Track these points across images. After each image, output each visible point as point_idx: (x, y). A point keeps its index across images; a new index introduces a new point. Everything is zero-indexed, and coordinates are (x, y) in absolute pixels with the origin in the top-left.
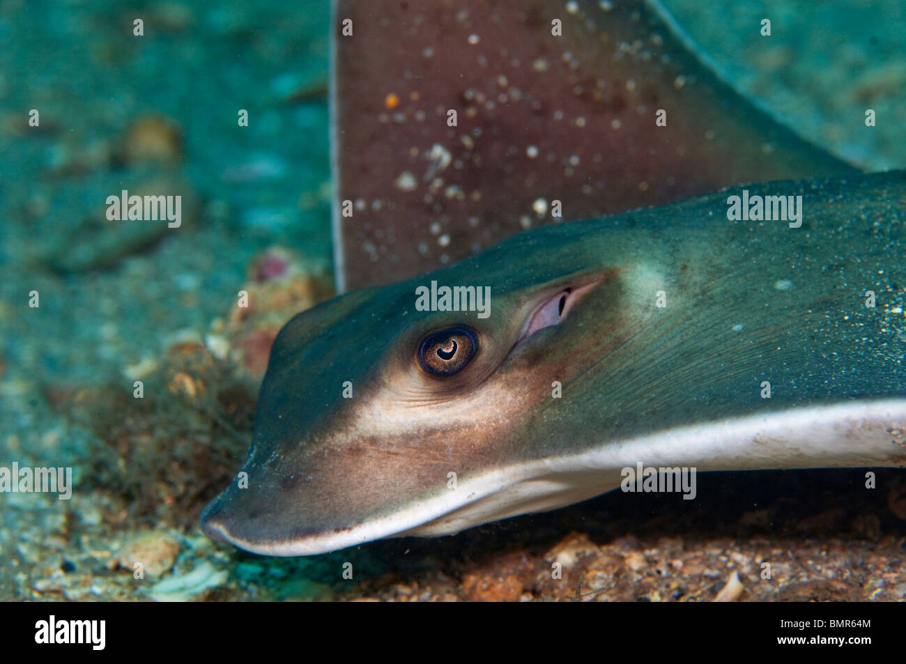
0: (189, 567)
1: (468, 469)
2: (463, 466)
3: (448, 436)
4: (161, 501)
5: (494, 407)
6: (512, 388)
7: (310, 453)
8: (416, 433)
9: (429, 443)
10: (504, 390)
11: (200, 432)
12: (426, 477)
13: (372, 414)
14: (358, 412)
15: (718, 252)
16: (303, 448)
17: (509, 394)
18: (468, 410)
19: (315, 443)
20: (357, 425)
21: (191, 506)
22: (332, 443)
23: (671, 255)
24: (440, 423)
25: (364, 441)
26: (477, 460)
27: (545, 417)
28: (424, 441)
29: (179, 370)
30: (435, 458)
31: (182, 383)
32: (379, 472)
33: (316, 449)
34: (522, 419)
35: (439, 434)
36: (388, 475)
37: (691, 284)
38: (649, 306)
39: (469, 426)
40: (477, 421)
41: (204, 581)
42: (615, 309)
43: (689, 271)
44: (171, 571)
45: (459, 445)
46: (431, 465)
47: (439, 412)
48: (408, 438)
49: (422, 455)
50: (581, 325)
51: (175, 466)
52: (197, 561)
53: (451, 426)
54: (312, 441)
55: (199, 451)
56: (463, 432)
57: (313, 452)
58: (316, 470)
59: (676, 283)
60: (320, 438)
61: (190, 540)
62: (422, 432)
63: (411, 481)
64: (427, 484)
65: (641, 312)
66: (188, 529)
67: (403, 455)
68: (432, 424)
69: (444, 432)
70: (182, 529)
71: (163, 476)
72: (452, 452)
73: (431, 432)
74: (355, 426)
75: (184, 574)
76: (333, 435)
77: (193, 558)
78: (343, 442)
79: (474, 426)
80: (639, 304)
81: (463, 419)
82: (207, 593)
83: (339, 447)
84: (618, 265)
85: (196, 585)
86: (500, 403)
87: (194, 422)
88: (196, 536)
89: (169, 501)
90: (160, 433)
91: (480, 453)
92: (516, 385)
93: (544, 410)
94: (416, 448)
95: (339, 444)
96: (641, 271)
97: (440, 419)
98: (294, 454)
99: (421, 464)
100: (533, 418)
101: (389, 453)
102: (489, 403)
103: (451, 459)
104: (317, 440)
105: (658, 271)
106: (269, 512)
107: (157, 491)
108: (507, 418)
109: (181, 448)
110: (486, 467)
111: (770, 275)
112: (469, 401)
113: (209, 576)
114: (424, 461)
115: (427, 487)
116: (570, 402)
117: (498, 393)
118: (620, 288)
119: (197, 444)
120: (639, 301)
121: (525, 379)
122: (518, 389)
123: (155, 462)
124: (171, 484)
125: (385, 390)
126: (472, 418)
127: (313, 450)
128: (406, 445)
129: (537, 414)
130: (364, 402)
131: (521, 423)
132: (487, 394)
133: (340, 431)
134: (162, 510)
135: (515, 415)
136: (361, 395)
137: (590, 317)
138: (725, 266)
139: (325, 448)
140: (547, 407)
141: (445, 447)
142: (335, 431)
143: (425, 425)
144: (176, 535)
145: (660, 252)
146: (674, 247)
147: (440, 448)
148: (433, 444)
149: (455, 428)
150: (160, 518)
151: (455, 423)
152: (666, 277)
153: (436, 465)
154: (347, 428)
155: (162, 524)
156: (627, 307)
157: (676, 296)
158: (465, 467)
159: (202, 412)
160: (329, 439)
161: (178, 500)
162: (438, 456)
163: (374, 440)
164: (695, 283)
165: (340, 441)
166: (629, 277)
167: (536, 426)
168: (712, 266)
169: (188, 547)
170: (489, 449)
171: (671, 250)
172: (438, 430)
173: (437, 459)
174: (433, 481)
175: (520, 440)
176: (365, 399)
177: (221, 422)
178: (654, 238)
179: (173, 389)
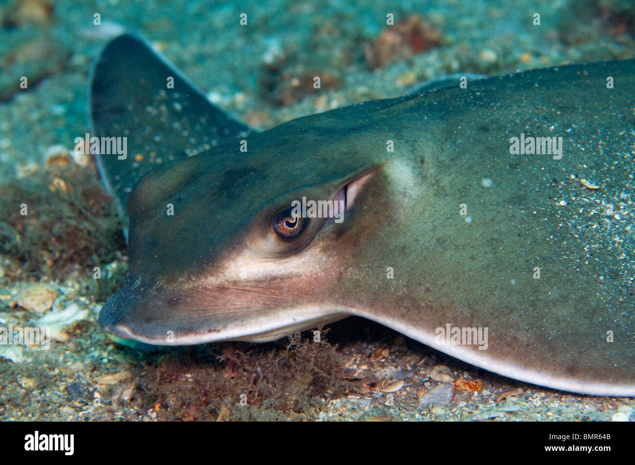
0: (63, 307)
1: (298, 303)
2: (294, 301)
3: (284, 281)
4: (44, 263)
5: (315, 264)
6: (326, 252)
7: (188, 287)
8: (264, 279)
9: (271, 285)
10: (321, 254)
11: (69, 218)
12: (268, 304)
13: (237, 267)
14: (226, 265)
15: (440, 150)
16: (182, 282)
17: (324, 256)
18: (298, 265)
19: (192, 280)
20: (225, 273)
21: (64, 266)
22: (205, 283)
23: (413, 153)
24: (280, 273)
25: (229, 283)
26: (304, 298)
27: (349, 274)
28: (269, 284)
29: (56, 176)
30: (274, 294)
31: (58, 184)
32: (237, 301)
33: (193, 284)
34: (333, 273)
35: (279, 280)
36: (243, 302)
37: (428, 175)
38: (406, 192)
39: (299, 276)
40: (304, 272)
41: (72, 317)
42: (386, 195)
43: (425, 165)
44: (51, 309)
45: (291, 287)
46: (272, 298)
47: (280, 266)
48: (258, 281)
49: (267, 292)
50: (366, 208)
51: (53, 239)
52: (68, 303)
53: (288, 275)
54: (189, 278)
55: (69, 229)
56: (294, 280)
57: (190, 286)
58: (193, 297)
59: (419, 174)
60: (196, 278)
61: (63, 289)
62: (268, 278)
63: (259, 306)
64: (270, 309)
65: (401, 197)
66: (62, 281)
67: (254, 292)
68: (275, 274)
69: (282, 279)
70: (57, 281)
71: (45, 246)
72: (286, 291)
73: (274, 278)
74: (223, 273)
75: (59, 312)
76: (206, 278)
77: (65, 301)
78: (213, 283)
79: (302, 275)
80: (400, 191)
81: (295, 271)
82: (75, 324)
83: (210, 285)
84: (382, 161)
85: (68, 319)
86: (319, 262)
87: (66, 211)
88: (66, 286)
89: (49, 262)
90: (44, 218)
91: (306, 294)
92: (329, 250)
93: (347, 269)
94: (263, 288)
95: (211, 284)
96: (397, 166)
97: (280, 271)
98: (175, 285)
99: (265, 297)
100: (341, 273)
101: (244, 290)
102: (312, 261)
103: (286, 295)
104: (194, 279)
105: (407, 165)
106: (160, 319)
107: (42, 256)
108: (324, 272)
109: (57, 228)
110: (310, 304)
111: (477, 173)
112: (299, 259)
113: (76, 313)
114: (268, 296)
115: (270, 310)
116: (365, 265)
117: (318, 255)
118: (386, 179)
119: (68, 226)
120: (400, 189)
121: (334, 246)
122: (330, 253)
123: (40, 237)
124: (50, 251)
125: (247, 251)
126: (301, 271)
127: (190, 285)
128: (257, 287)
129: (343, 271)
130: (232, 259)
131: (333, 277)
132: (312, 255)
133: (212, 275)
134: (45, 268)
135: (329, 270)
136: (229, 254)
137: (371, 202)
138: (447, 162)
139: (199, 285)
140: (350, 266)
141: (282, 288)
142: (208, 275)
143: (270, 274)
144: (54, 285)
145: (405, 150)
146: (412, 146)
147: (279, 288)
148: (275, 286)
149: (289, 277)
150: (44, 274)
151: (290, 273)
152: (413, 169)
153: (276, 298)
154: (217, 274)
155: (45, 278)
156: (393, 193)
157: (421, 184)
158: (295, 301)
159: (72, 204)
160: (203, 280)
161: (55, 262)
162: (277, 293)
163: (235, 283)
164: (431, 175)
165: (211, 282)
166: (390, 171)
167: (343, 280)
168: (439, 162)
169: (62, 294)
170: (311, 292)
171: (412, 148)
172: (279, 278)
173: (276, 295)
174: (273, 307)
175: (333, 288)
176: (232, 256)
177: (84, 211)
178: (399, 139)
179: (52, 189)
